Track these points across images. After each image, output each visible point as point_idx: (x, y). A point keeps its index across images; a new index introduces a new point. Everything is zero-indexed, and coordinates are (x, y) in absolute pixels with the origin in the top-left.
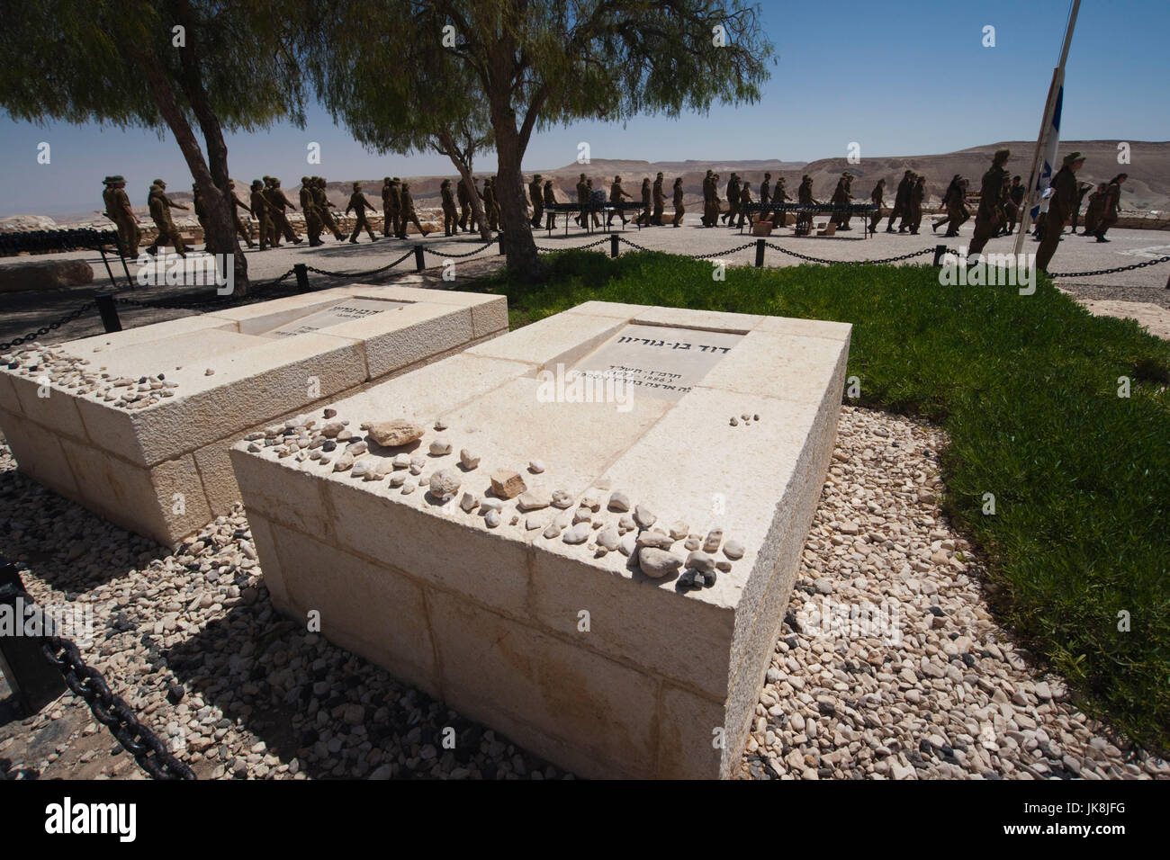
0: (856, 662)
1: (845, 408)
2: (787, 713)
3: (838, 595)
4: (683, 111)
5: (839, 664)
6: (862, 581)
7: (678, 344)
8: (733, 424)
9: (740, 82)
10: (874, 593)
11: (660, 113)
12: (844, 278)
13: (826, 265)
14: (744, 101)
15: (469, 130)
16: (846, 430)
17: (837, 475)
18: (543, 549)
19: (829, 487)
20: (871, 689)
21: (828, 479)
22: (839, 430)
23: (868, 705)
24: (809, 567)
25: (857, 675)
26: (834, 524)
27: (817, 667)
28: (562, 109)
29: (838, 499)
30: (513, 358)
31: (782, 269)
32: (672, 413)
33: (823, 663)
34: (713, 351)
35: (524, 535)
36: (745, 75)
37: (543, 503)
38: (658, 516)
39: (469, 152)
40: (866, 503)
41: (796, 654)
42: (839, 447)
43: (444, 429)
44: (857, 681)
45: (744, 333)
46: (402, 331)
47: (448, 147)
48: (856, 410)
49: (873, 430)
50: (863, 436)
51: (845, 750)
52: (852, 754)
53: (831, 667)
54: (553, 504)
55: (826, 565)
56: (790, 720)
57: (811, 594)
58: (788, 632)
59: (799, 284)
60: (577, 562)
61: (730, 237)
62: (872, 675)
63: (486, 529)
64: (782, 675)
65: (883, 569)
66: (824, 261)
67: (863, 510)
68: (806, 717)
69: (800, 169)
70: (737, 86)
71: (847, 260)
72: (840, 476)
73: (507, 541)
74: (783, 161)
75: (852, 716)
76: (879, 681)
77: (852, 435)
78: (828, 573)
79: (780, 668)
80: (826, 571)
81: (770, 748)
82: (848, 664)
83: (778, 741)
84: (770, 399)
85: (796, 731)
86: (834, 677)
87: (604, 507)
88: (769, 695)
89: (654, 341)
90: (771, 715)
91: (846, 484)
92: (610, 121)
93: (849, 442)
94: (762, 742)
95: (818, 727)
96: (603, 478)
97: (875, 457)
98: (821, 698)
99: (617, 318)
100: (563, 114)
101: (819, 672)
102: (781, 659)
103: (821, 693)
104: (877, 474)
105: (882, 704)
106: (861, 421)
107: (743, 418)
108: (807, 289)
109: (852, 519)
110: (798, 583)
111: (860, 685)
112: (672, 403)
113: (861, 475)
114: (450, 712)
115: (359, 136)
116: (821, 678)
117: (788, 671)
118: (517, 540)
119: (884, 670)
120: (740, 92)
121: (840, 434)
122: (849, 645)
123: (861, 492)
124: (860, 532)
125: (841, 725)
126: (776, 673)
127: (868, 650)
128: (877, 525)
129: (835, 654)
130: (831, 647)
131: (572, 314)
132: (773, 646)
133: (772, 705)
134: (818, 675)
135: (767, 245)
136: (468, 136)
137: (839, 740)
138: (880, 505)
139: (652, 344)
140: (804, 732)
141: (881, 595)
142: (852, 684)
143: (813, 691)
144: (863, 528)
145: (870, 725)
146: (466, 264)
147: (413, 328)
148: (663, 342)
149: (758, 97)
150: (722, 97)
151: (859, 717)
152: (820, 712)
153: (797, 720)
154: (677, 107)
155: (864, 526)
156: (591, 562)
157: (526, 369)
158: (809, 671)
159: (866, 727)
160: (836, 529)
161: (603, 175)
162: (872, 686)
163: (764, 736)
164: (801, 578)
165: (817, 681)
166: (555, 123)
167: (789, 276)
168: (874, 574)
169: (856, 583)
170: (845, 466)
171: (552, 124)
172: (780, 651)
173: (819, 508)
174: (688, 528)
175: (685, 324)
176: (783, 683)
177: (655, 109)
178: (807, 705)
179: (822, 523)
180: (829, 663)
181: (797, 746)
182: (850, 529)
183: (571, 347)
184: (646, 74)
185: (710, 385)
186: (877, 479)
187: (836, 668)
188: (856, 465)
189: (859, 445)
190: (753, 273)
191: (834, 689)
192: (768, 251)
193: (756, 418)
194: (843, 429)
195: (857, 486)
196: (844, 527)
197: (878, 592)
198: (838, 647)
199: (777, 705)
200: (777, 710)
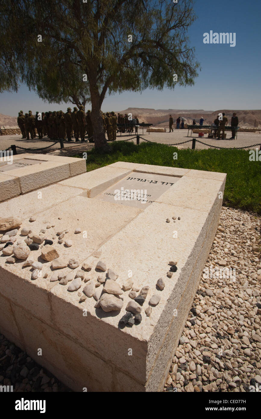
0: (221, 333)
1: (224, 208)
2: (188, 361)
3: (216, 296)
4: (164, 88)
5: (214, 333)
6: (226, 289)
7: (152, 181)
8: (168, 221)
9: (187, 77)
10: (231, 296)
11: (156, 88)
12: (225, 154)
13: (219, 149)
14: (188, 85)
15: (84, 95)
16: (224, 218)
17: (219, 238)
18: (55, 294)
19: (215, 243)
20: (228, 347)
21: (215, 240)
22: (220, 217)
23: (226, 356)
24: (204, 282)
25: (222, 340)
26: (216, 261)
27: (204, 335)
28: (119, 87)
29: (219, 249)
30: (78, 186)
31: (202, 150)
32: (140, 215)
33: (207, 333)
34: (166, 184)
35: (48, 285)
36: (189, 75)
37: (63, 265)
38: (119, 275)
39: (84, 103)
40: (230, 251)
41: (194, 328)
42: (220, 225)
43: (33, 221)
44: (222, 343)
45: (181, 177)
46: (37, 173)
47: (76, 101)
48: (228, 209)
49: (234, 217)
50: (231, 220)
51: (214, 384)
52: (217, 386)
53: (210, 335)
54: (69, 266)
55: (211, 281)
56: (189, 365)
57: (204, 296)
58: (191, 317)
59: (208, 156)
60: (69, 303)
61: (183, 138)
62: (229, 339)
63: (30, 280)
64: (187, 340)
65: (236, 283)
66: (218, 148)
67: (229, 254)
68: (196, 364)
69: (211, 113)
70: (185, 79)
71: (227, 147)
72: (220, 238)
73: (38, 288)
74: (205, 110)
75: (218, 363)
76: (232, 343)
77: (226, 220)
78: (212, 285)
79: (187, 335)
80: (211, 284)
81: (178, 382)
82: (218, 333)
83: (182, 377)
84: (187, 209)
85: (191, 371)
86: (211, 341)
87: (93, 269)
88: (180, 352)
89: (142, 180)
90: (180, 363)
91: (222, 242)
92: (137, 92)
93: (224, 222)
94: (174, 379)
95: (202, 370)
96: (99, 251)
97: (235, 230)
98: (204, 353)
99: (128, 169)
100: (119, 89)
101: (205, 338)
102: (187, 331)
103: (204, 350)
104: (235, 237)
105: (233, 356)
106: (230, 214)
107: (173, 218)
108: (211, 158)
109: (224, 259)
110: (198, 290)
111: (223, 345)
112: (142, 210)
113: (229, 238)
114: (28, 358)
115: (41, 96)
116: (205, 341)
117: (190, 337)
118: (43, 288)
119: (235, 337)
120: (187, 81)
121: (221, 219)
122: (219, 323)
123: (228, 246)
124: (227, 265)
125: (213, 368)
126: (185, 339)
127: (228, 326)
128: (234, 261)
129: (213, 328)
130: (211, 324)
131: (110, 167)
132: (184, 324)
133: (181, 357)
134: (204, 339)
135: (196, 141)
136: (84, 97)
137: (212, 377)
138: (236, 252)
139: (141, 181)
140: (195, 372)
141: (235, 297)
142: (219, 345)
143: (201, 349)
144: (228, 263)
145: (227, 368)
146: (80, 146)
147: (42, 172)
148: (146, 180)
149: (193, 84)
150: (180, 83)
151: (222, 364)
152: (203, 361)
153: (192, 365)
154: (162, 86)
155: (229, 262)
156: (77, 304)
157: (82, 191)
158: (200, 337)
159: (225, 369)
160: (217, 263)
161: (137, 114)
162: (229, 346)
163: (175, 375)
164: (200, 287)
165: (203, 343)
166: (116, 92)
167: (204, 153)
168: (232, 285)
169: (224, 291)
170: (222, 234)
171: (115, 92)
172: (187, 327)
173: (210, 253)
174: (133, 284)
175: (156, 172)
176: (187, 344)
177: (153, 87)
178: (197, 356)
179: (211, 260)
180: (209, 333)
181: (191, 380)
182: (223, 264)
183: (105, 182)
184: (150, 73)
185: (161, 201)
186: (235, 240)
187: (212, 336)
188: (227, 233)
189: (229, 224)
190: (191, 151)
191: (211, 347)
192: (197, 143)
193: (179, 219)
194: (222, 217)
195: (227, 243)
196: (220, 263)
197: (234, 295)
198: (214, 325)
199: (183, 357)
200: (183, 360)
